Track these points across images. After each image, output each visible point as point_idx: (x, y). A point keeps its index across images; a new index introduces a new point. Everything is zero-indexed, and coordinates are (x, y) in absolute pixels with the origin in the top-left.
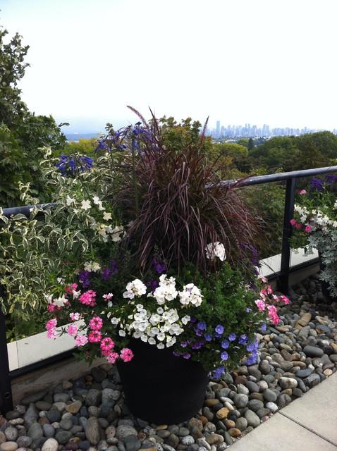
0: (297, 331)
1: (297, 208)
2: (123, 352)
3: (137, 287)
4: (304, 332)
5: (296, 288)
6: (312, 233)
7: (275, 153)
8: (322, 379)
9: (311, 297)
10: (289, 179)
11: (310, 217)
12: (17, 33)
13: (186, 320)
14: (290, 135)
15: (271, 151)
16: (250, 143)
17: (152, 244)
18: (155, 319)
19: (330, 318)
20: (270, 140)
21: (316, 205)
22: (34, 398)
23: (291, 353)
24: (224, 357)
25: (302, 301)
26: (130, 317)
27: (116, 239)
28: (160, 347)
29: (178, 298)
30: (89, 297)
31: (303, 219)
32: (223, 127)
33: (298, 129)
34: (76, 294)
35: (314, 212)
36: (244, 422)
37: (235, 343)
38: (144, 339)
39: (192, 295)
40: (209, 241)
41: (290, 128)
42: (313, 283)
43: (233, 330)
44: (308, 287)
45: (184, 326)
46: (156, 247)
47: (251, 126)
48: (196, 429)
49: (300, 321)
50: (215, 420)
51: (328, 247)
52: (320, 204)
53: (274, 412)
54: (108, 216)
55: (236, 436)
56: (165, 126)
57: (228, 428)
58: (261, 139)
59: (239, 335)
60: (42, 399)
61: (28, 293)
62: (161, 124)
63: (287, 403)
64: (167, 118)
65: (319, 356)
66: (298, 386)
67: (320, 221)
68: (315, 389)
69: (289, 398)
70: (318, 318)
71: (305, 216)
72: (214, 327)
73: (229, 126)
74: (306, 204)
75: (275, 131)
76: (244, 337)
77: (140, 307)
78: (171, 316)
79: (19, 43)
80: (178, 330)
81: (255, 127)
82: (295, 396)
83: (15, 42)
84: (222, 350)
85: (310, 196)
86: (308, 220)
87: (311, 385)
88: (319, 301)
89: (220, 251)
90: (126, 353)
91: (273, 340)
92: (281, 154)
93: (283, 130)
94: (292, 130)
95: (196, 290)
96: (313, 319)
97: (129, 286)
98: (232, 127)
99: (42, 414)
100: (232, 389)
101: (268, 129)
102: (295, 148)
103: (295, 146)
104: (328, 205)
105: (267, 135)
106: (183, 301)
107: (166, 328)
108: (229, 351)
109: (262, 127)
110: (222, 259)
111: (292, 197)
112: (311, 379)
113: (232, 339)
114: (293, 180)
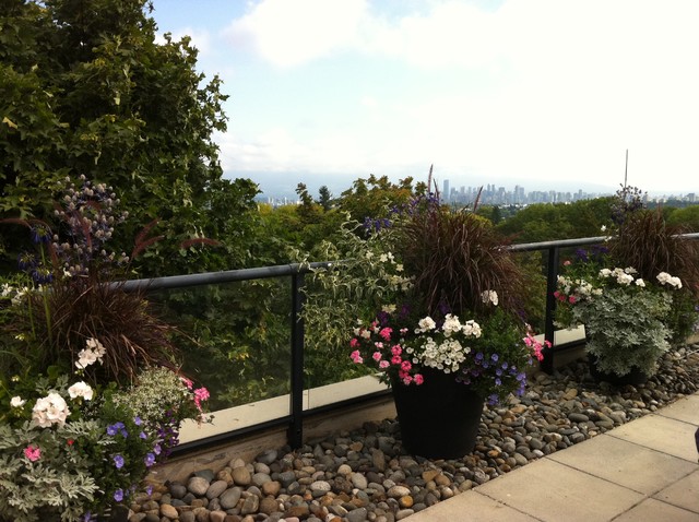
0: (561, 403)
1: (560, 278)
2: (416, 376)
3: (429, 323)
4: (569, 405)
5: (561, 370)
6: (576, 304)
7: (534, 228)
8: (587, 437)
9: (578, 378)
10: (552, 248)
11: (574, 288)
12: (217, 77)
13: (467, 350)
14: (556, 202)
15: (528, 225)
16: (495, 213)
17: (439, 288)
18: (444, 347)
19: (597, 394)
20: (526, 210)
21: (580, 275)
22: (320, 440)
23: (556, 419)
24: (498, 383)
25: (569, 380)
26: (422, 347)
27: (404, 288)
28: (447, 371)
29: (462, 330)
30: (387, 332)
31: (567, 290)
32: (453, 190)
33: (569, 194)
34: (376, 329)
35: (577, 282)
36: (514, 460)
37: (507, 372)
38: (434, 365)
39: (473, 328)
40: (484, 288)
41: (557, 191)
42: (580, 365)
43: (505, 360)
44: (575, 369)
45: (465, 355)
46: (442, 291)
47: (497, 188)
48: (470, 462)
49: (565, 396)
50: (487, 458)
51: (593, 318)
52: (585, 274)
53: (540, 457)
54: (400, 268)
55: (507, 471)
56: (375, 189)
57: (499, 464)
58: (511, 208)
59: (510, 366)
60: (325, 441)
61: (335, 331)
62: (370, 187)
63: (552, 452)
64: (378, 178)
65: (585, 421)
66: (563, 440)
67: (583, 290)
68: (579, 445)
69: (553, 448)
70: (585, 394)
71: (569, 287)
72: (491, 355)
73: (463, 189)
74: (571, 275)
75: (532, 195)
76: (514, 368)
77: (430, 339)
78: (456, 346)
79: (217, 89)
80: (461, 358)
81: (502, 189)
82: (559, 448)
83: (213, 88)
84: (497, 377)
85: (574, 266)
86: (572, 291)
87: (575, 441)
88: (586, 380)
89: (494, 297)
90: (418, 378)
91: (538, 410)
92: (542, 230)
93: (545, 195)
94: (559, 194)
95: (476, 325)
96: (579, 394)
97: (421, 323)
98: (466, 189)
99: (329, 451)
100: (499, 440)
101: (522, 193)
102: (565, 221)
103: (564, 218)
104: (592, 274)
105: (520, 201)
106: (466, 333)
107: (452, 355)
108: (502, 378)
109: (513, 190)
110: (496, 304)
111: (555, 268)
112: (575, 436)
113: (505, 367)
114: (556, 250)
